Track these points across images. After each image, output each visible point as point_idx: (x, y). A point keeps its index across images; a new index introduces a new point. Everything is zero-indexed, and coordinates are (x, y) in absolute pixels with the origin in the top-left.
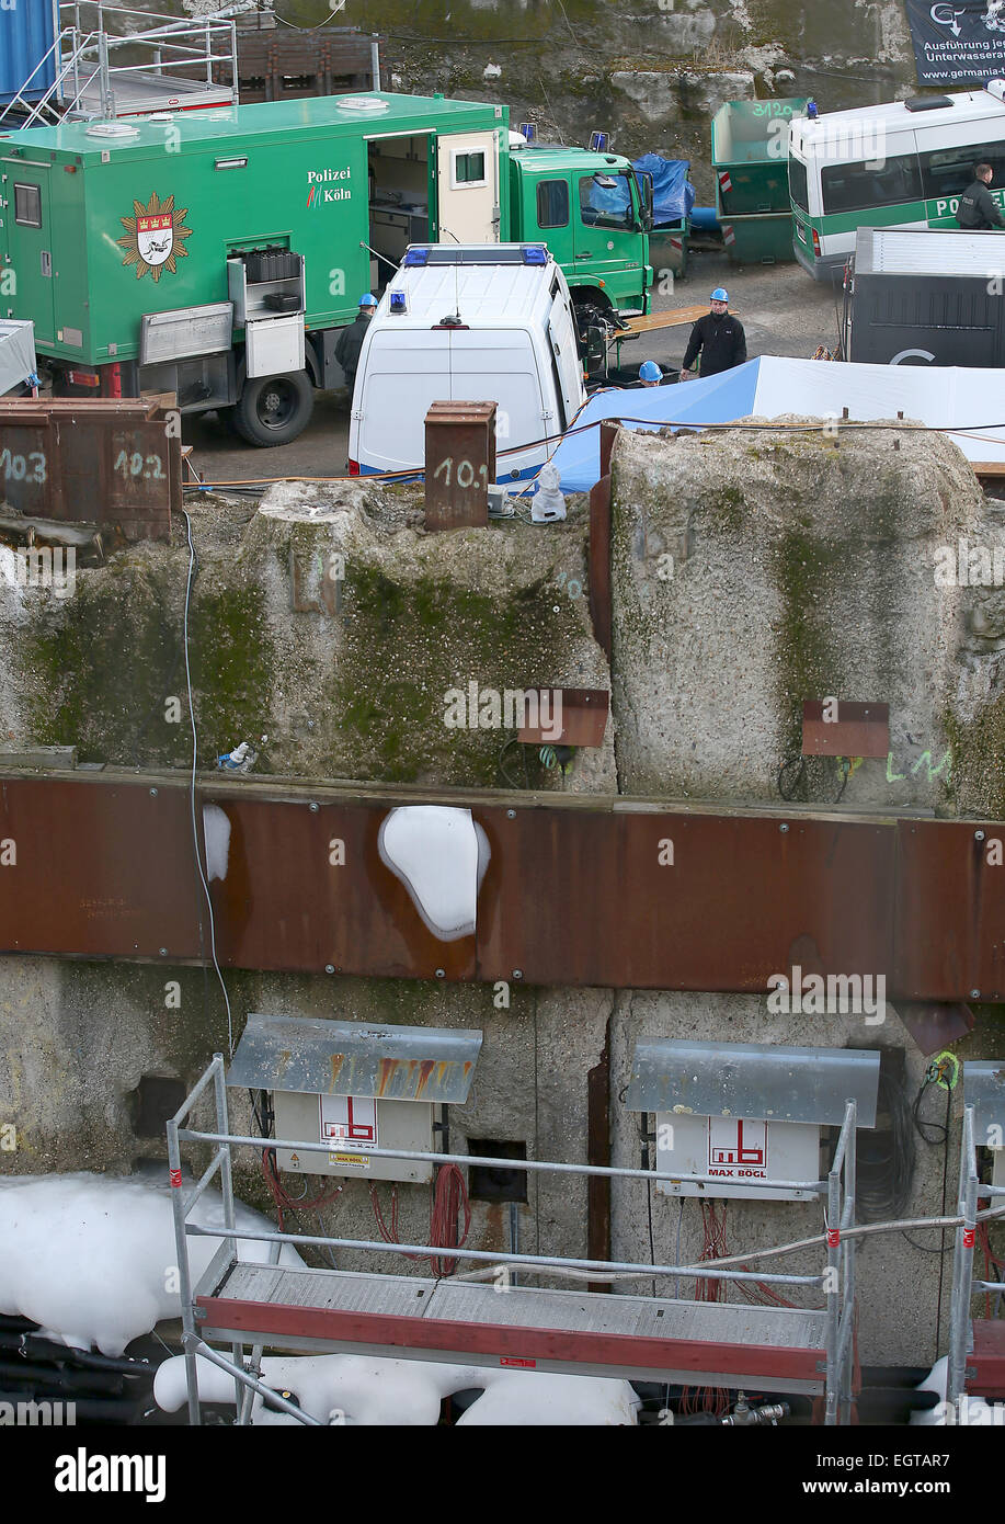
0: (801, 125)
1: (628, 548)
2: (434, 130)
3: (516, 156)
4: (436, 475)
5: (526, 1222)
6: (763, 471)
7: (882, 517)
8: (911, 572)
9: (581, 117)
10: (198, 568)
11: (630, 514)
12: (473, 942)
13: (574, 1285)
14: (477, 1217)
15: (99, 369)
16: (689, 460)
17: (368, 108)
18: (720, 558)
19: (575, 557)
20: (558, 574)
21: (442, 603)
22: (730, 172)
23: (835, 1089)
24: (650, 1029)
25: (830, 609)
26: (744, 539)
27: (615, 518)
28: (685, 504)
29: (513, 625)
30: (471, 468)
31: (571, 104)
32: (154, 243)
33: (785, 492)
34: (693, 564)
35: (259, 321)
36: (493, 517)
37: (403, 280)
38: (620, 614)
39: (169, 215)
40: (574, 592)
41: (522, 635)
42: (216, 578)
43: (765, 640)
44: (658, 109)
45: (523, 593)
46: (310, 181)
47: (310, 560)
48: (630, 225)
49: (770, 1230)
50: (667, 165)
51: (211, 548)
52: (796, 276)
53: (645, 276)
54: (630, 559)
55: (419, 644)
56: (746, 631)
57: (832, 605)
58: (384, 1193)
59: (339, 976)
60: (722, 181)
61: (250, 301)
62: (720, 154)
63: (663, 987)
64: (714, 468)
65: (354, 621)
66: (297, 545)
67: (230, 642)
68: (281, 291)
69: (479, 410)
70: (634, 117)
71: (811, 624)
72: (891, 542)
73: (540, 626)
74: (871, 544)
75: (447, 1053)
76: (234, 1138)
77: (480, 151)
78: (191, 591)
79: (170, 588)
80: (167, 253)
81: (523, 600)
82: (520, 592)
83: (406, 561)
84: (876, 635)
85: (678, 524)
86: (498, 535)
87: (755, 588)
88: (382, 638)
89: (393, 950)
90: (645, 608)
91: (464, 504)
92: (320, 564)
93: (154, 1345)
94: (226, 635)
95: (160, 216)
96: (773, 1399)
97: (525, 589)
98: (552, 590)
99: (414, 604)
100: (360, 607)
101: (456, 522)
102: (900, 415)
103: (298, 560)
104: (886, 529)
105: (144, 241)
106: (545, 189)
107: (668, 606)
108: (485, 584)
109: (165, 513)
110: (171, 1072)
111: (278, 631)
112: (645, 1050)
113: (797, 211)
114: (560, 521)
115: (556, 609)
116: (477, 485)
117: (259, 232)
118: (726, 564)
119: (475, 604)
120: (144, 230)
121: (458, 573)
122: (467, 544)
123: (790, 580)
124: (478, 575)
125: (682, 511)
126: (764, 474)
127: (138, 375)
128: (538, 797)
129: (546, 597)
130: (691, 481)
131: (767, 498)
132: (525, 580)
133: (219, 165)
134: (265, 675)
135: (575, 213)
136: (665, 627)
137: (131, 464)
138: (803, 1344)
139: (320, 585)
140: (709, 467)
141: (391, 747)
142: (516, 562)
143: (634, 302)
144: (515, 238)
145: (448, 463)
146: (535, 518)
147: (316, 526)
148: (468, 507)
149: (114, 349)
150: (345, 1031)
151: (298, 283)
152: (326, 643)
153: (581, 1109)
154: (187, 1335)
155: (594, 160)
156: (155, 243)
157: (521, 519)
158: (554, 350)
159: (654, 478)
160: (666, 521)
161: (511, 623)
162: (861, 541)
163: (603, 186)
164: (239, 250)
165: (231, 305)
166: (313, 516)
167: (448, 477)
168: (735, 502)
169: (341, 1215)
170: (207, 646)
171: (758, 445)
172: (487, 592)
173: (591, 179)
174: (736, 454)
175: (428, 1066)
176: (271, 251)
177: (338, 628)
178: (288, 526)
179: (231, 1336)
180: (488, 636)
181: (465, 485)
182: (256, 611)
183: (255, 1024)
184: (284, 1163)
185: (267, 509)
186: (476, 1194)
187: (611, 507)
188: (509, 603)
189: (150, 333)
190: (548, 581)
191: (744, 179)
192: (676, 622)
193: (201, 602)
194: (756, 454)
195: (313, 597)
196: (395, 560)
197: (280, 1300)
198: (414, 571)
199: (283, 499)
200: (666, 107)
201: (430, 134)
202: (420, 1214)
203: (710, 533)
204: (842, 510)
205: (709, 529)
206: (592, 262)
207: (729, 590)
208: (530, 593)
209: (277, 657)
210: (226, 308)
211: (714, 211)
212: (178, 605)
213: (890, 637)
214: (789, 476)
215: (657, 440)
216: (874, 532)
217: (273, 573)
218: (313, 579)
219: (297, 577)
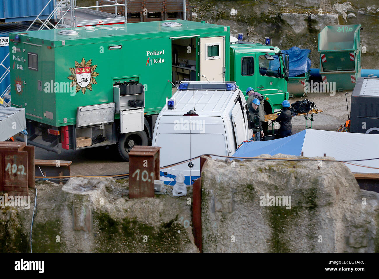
1: (208, 208)
2: (199, 36)
3: (233, 47)
4: (133, 176)
7: (310, 197)
8: (323, 219)
9: (269, 31)
10: (37, 212)
11: (209, 194)
15: (60, 128)
16: (233, 172)
17: (174, 26)
18: (245, 212)
19: (187, 211)
20: (180, 217)
21: (133, 228)
22: (326, 54)
25: (290, 234)
26: (255, 205)
27: (203, 195)
28: (231, 190)
29: (162, 238)
30: (147, 173)
31: (265, 26)
32: (83, 78)
33: (271, 186)
34: (234, 215)
35: (125, 111)
36: (155, 194)
37: (176, 96)
38: (205, 234)
39: (89, 67)
40: (186, 225)
41: (165, 242)
42: (44, 215)
44: (300, 29)
45: (166, 225)
46: (148, 55)
47: (81, 209)
48: (279, 75)
50: (302, 51)
51: (43, 203)
53: (285, 96)
54: (209, 212)
55: (124, 245)
56: (256, 242)
57: (290, 233)
60: (323, 58)
61: (123, 102)
62: (321, 48)
64: (243, 175)
65: (98, 235)
66: (76, 203)
67: (49, 242)
68: (135, 99)
69: (151, 150)
70: (290, 31)
71: (282, 240)
72: (315, 207)
73: (173, 239)
74: (306, 208)
77: (218, 45)
78: (34, 221)
79: (25, 219)
80: (88, 82)
81: (165, 228)
82: (164, 224)
83: (119, 211)
84: (309, 246)
85: (228, 198)
86: (157, 201)
87: (259, 225)
88: (109, 242)
90: (215, 232)
91: (144, 188)
92: (84, 211)
94: (47, 239)
95: (85, 68)
97: (167, 223)
98: (177, 224)
99: (122, 228)
100: (100, 229)
101: (141, 195)
102: (325, 155)
103: (76, 209)
104: (312, 202)
105: (79, 77)
106: (245, 60)
107: (224, 231)
108: (150, 221)
109: (26, 189)
111: (68, 238)
114: (184, 196)
115: (179, 232)
116: (149, 180)
117: (126, 76)
118: (247, 215)
119: (146, 229)
120: (79, 73)
121: (140, 217)
122: (144, 204)
123: (274, 222)
124: (148, 217)
125: (230, 193)
126: (263, 178)
127: (75, 131)
129: (175, 227)
130: (234, 181)
131: (264, 188)
132: (167, 220)
133: (111, 48)
135: (257, 70)
136: (223, 240)
137: (12, 168)
139: (85, 220)
140: (241, 175)
142: (164, 212)
144: (232, 79)
145: (138, 171)
146: (174, 194)
147: (83, 195)
148: (146, 189)
149: (66, 121)
151: (142, 96)
152: (87, 243)
155: (266, 49)
157: (168, 195)
158: (233, 125)
159: (218, 178)
160: (223, 197)
161: (161, 235)
162: (302, 207)
163: (268, 59)
164: (118, 82)
165: (114, 104)
166: (83, 192)
167: (138, 177)
168: (251, 190)
170: (40, 243)
171: (263, 166)
172: (151, 224)
173: (263, 56)
174: (253, 170)
176: (131, 83)
177: (92, 237)
178: (72, 195)
180: (152, 242)
181: (144, 180)
182: (59, 229)
185: (65, 188)
187: (201, 191)
188: (160, 229)
189: (80, 114)
190: (176, 220)
191: (331, 57)
192: (227, 238)
193: (37, 225)
194: (261, 170)
195: (82, 224)
196: (115, 210)
198: (123, 215)
199: (73, 184)
200: (303, 28)
201: (197, 37)
203: (241, 202)
204: (295, 194)
205: (240, 200)
206: (264, 90)
207: (249, 225)
208: (168, 225)
209: (68, 248)
210: (112, 105)
211: (319, 70)
212: (28, 226)
213: (315, 246)
214: (274, 179)
215: (223, 164)
216: (307, 203)
217: (66, 215)
218: (82, 217)
219: (75, 216)
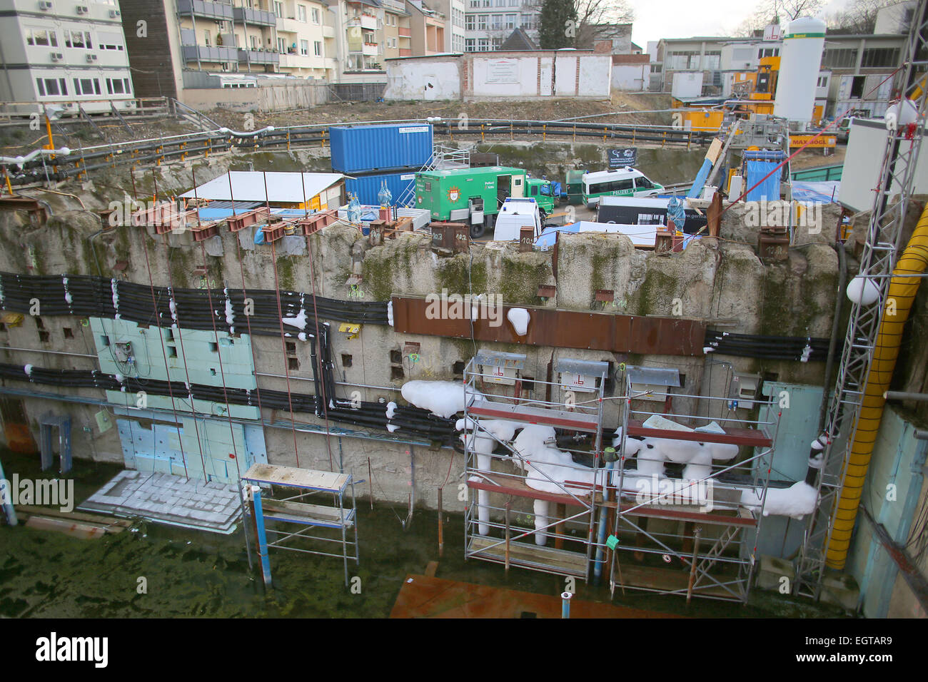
0: (585, 176)
1: (561, 257)
3: (527, 180)
4: (522, 241)
5: (533, 394)
6: (590, 242)
7: (614, 252)
8: (619, 263)
9: (540, 173)
10: (472, 258)
11: (562, 250)
12: (526, 336)
13: (543, 407)
14: (524, 393)
16: (574, 239)
17: (498, 170)
18: (580, 259)
19: (550, 259)
20: (546, 262)
21: (523, 267)
22: (570, 185)
23: (600, 370)
24: (560, 356)
25: (602, 271)
26: (585, 256)
27: (559, 251)
28: (573, 248)
30: (529, 240)
31: (537, 170)
33: (594, 246)
35: (474, 212)
36: (533, 250)
37: (505, 205)
38: (559, 270)
39: (457, 190)
40: (550, 266)
41: (538, 274)
42: (476, 260)
43: (589, 277)
44: (555, 172)
46: (485, 184)
47: (496, 257)
48: (549, 195)
49: (584, 398)
50: (557, 183)
51: (475, 254)
52: (583, 207)
53: (552, 206)
54: (561, 259)
55: (517, 275)
56: (585, 274)
58: (505, 387)
59: (498, 342)
60: (568, 187)
61: (473, 208)
62: (567, 182)
63: (565, 347)
64: (579, 241)
65: (504, 270)
66: (493, 255)
67: (479, 274)
68: (479, 207)
70: (550, 173)
71: (598, 274)
72: (616, 257)
73: (542, 272)
74: (612, 257)
75: (520, 359)
76: (475, 374)
77: (520, 179)
78: (471, 263)
79: (467, 262)
80: (456, 198)
82: (538, 265)
83: (515, 258)
84: (612, 276)
85: (572, 252)
86: (534, 253)
87: (587, 266)
88: (510, 274)
89: (509, 337)
90: (564, 269)
91: (527, 247)
92: (498, 258)
93: (456, 417)
94: (478, 272)
95: (455, 190)
96: (584, 433)
98: (545, 265)
99: (517, 267)
100: (505, 267)
101: (526, 251)
103: (493, 257)
104: (615, 254)
105: (452, 195)
106: (533, 187)
107: (569, 269)
109: (466, 247)
110: (462, 361)
111: (488, 271)
112: (560, 360)
113: (583, 193)
114: (547, 251)
115: (546, 269)
116: (530, 243)
117: (474, 195)
118: (581, 261)
119: (529, 267)
120: (452, 193)
121: (526, 261)
122: (528, 255)
123: (594, 264)
124: (530, 262)
125: (573, 250)
128: (541, 307)
130: (574, 243)
131: (590, 247)
132: (540, 263)
133: (467, 180)
134: (485, 281)
135: (539, 193)
136: (568, 273)
137: (459, 237)
138: (592, 422)
139: (498, 262)
141: (511, 296)
142: (538, 259)
143: (550, 211)
144: (527, 196)
145: (524, 238)
146: (542, 250)
147: (497, 251)
149: (445, 217)
150: (498, 353)
151: (482, 205)
152: (498, 274)
153: (546, 372)
154: (465, 414)
155: (543, 181)
156: (454, 196)
157: (539, 250)
158: (536, 220)
159: (567, 243)
160: (569, 252)
161: (537, 271)
162: (610, 257)
163: (544, 187)
164: (471, 198)
165: (469, 209)
166: (497, 248)
167: (524, 241)
168: (584, 248)
169: (495, 391)
170: (474, 274)
172: (532, 265)
173: (542, 186)
174: (584, 238)
175: (515, 361)
176: (478, 198)
177: (501, 271)
178: (491, 250)
179: (473, 415)
180: (531, 274)
181: (527, 243)
182: (484, 267)
183: (480, 351)
184: (485, 380)
185: (486, 247)
186: (523, 388)
187: (558, 249)
188: (536, 267)
189: (453, 214)
190: (544, 263)
191: (573, 187)
192: (570, 272)
193: (473, 265)
194: (588, 238)
195: (496, 265)
196: (513, 258)
197: (484, 408)
198: (517, 260)
199: (489, 245)
200: (557, 171)
201: (510, 175)
202: (512, 391)
203: (578, 254)
204: (606, 250)
206: (543, 203)
207: (582, 266)
208: (540, 266)
209: (488, 277)
211: (566, 193)
212: (468, 266)
213: (615, 277)
214: (595, 243)
215: (567, 235)
216: (612, 255)
217: (488, 260)
218: (496, 261)
219: (493, 260)
